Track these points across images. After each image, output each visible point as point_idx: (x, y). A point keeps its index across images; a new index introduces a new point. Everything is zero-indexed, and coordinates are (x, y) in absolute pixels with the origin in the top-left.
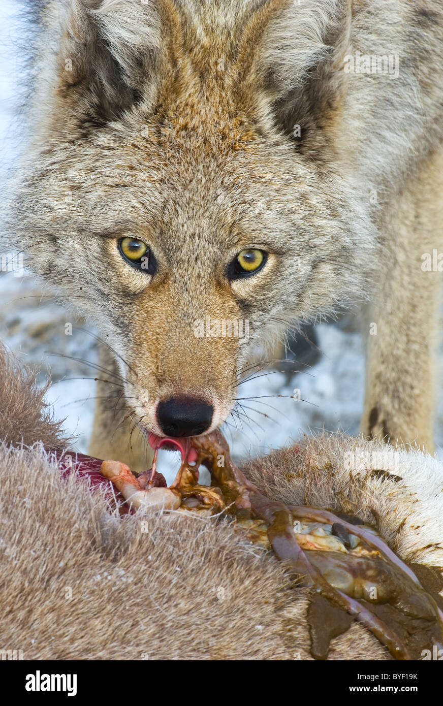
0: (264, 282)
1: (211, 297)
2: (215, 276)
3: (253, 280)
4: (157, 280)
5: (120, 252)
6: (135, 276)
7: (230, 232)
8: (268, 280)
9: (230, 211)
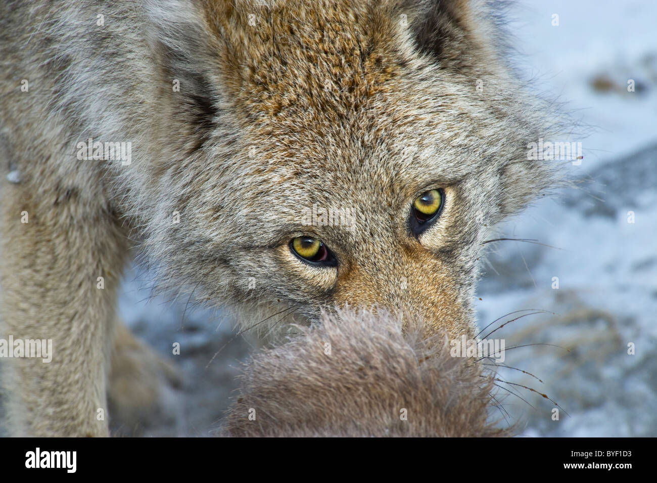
0: (453, 219)
1: (406, 267)
2: (400, 242)
3: (441, 222)
4: (343, 269)
5: (296, 256)
6: (321, 275)
7: (393, 191)
8: (457, 215)
9: (382, 172)
